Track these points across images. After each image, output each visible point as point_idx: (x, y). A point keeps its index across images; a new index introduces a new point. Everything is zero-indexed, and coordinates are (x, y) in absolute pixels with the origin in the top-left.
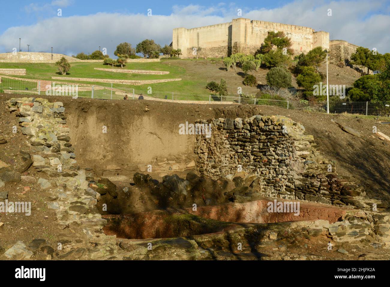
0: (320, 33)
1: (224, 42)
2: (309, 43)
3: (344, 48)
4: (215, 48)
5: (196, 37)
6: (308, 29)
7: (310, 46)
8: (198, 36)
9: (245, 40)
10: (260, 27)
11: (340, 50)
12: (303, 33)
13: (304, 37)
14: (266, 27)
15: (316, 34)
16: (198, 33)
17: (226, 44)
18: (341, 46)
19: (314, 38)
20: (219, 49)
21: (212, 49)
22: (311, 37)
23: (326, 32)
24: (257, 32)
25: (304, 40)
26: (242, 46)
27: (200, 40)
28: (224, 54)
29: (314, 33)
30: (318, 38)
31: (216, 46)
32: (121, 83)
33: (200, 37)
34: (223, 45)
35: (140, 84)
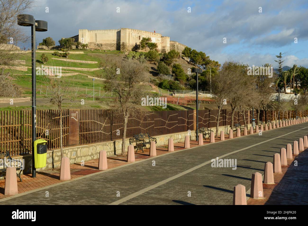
0: (165, 37)
1: (114, 41)
2: (159, 43)
3: (177, 46)
4: (108, 44)
5: (94, 36)
6: (159, 35)
7: (160, 45)
8: (96, 35)
9: (129, 41)
10: (135, 33)
11: (175, 47)
12: (156, 37)
13: (157, 39)
14: (138, 33)
15: (163, 38)
16: (96, 34)
17: (115, 42)
18: (175, 45)
19: (162, 40)
20: (111, 45)
21: (106, 45)
22: (160, 39)
23: (168, 37)
24: (133, 36)
25: (157, 41)
26: (127, 45)
27: (97, 38)
28: (114, 48)
29: (161, 37)
30: (164, 40)
31: (109, 43)
32: (82, 70)
33: (98, 36)
34: (113, 43)
35: (92, 71)
